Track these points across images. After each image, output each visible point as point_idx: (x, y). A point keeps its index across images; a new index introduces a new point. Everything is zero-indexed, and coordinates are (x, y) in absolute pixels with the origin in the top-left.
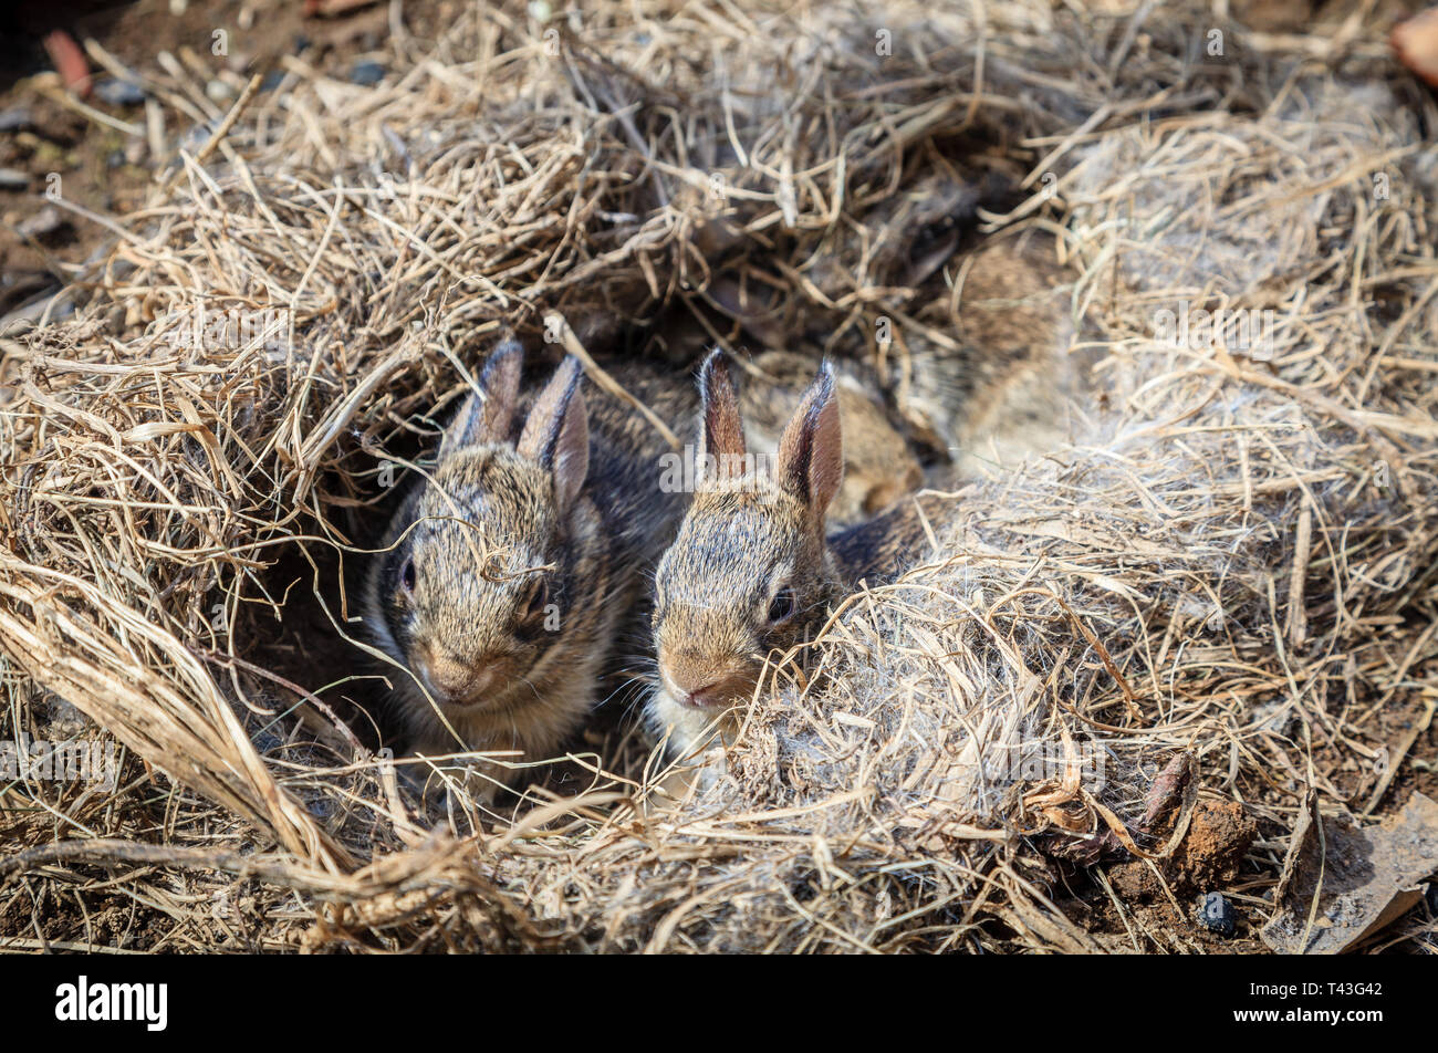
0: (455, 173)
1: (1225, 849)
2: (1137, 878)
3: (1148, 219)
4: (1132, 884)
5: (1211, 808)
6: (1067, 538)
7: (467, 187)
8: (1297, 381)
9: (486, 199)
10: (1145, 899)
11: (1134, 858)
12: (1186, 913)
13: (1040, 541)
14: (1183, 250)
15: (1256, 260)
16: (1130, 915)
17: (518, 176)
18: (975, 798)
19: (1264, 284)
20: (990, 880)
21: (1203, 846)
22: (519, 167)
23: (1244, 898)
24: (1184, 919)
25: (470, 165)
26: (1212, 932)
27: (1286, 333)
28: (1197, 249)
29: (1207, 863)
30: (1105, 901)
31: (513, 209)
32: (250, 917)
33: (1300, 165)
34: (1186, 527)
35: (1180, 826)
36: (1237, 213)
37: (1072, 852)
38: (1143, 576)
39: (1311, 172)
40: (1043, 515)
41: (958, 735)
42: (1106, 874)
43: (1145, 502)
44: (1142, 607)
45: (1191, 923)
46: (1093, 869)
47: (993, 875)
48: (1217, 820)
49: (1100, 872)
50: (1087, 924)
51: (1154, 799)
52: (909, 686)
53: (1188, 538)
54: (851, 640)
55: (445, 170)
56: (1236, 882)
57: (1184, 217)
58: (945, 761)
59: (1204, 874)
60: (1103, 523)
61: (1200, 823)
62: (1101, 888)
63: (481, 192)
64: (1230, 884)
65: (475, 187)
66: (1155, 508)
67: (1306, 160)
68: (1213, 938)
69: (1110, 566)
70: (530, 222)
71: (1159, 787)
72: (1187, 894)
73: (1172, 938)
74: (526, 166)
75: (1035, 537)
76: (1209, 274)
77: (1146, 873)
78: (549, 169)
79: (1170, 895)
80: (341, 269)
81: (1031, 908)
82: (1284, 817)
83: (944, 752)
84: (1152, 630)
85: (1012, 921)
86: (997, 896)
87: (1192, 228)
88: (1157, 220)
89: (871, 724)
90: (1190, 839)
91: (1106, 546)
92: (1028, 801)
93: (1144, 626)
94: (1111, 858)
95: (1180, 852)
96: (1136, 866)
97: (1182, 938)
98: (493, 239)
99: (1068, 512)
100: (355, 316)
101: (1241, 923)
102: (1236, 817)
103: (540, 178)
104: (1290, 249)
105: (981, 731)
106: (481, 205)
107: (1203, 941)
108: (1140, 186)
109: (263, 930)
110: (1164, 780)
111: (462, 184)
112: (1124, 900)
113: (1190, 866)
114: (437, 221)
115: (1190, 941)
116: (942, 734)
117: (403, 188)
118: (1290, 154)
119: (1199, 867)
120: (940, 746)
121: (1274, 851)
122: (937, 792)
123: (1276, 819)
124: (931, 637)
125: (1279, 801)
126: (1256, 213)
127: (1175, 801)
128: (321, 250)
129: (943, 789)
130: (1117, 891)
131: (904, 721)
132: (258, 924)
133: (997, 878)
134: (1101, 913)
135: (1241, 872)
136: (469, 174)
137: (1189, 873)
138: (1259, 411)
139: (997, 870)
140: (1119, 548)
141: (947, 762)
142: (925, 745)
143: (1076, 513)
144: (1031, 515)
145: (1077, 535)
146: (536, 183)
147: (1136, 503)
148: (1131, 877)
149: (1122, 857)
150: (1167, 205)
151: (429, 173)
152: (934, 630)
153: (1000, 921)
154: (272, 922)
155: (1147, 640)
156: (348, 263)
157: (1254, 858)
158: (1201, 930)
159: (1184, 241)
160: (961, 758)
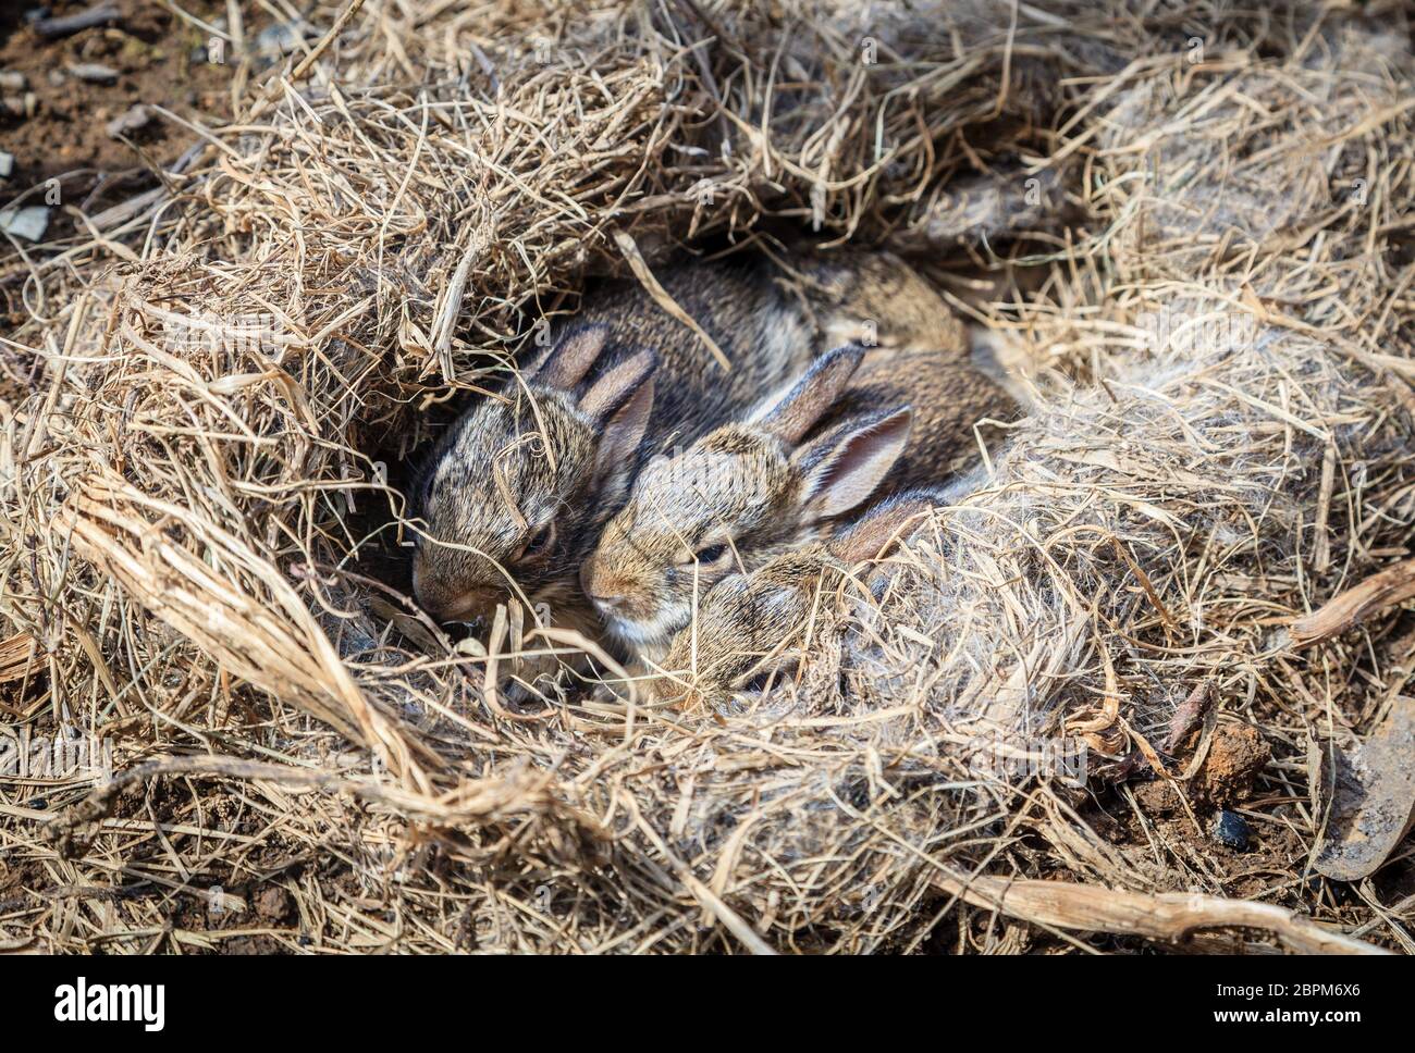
0: (541, 96)
1: (1241, 771)
2: (1160, 796)
3: (1172, 173)
4: (1155, 800)
5: (1229, 733)
6: (1115, 467)
7: (551, 111)
8: (1318, 323)
9: (570, 125)
10: (1167, 815)
11: (1157, 777)
12: (1203, 828)
13: (1089, 469)
14: (1203, 202)
15: (1272, 210)
16: (1153, 828)
17: (600, 103)
18: (1019, 721)
19: (1279, 231)
20: (1031, 798)
21: (1222, 768)
22: (601, 94)
23: (1255, 815)
24: (1201, 834)
25: (554, 90)
26: (1226, 846)
27: (1307, 276)
28: (1216, 201)
29: (1224, 783)
30: (1130, 813)
31: (595, 135)
32: (350, 810)
33: (1318, 116)
34: (1226, 461)
35: (1201, 748)
36: (1256, 164)
37: (1103, 772)
38: (1185, 505)
39: (1326, 125)
40: (1092, 445)
41: (1009, 660)
42: (1133, 791)
43: (1188, 436)
44: (1182, 534)
45: (1208, 838)
46: (1120, 786)
47: (1034, 794)
48: (1234, 745)
49: (1127, 789)
50: (1113, 836)
51: (1178, 724)
52: (968, 610)
53: (1228, 472)
54: (917, 562)
55: (532, 92)
56: (1250, 800)
57: (1205, 171)
58: (996, 682)
59: (1221, 793)
60: (1149, 454)
61: (1219, 746)
62: (1127, 802)
63: (566, 117)
64: (1243, 801)
65: (561, 111)
66: (1198, 444)
67: (1324, 112)
68: (1227, 852)
69: (1154, 496)
70: (610, 149)
71: (1183, 714)
72: (1204, 811)
73: (1191, 851)
74: (608, 95)
75: (1084, 465)
76: (1228, 225)
77: (1168, 791)
78: (630, 99)
79: (1189, 812)
80: (431, 188)
81: (1067, 825)
82: (1293, 736)
83: (995, 676)
84: (1191, 555)
85: (1049, 835)
86: (1038, 812)
87: (1211, 181)
88: (1180, 174)
89: (931, 644)
90: (1210, 761)
91: (1152, 476)
92: (1069, 726)
93: (1183, 552)
94: (1137, 776)
95: (1202, 773)
96: (1160, 784)
97: (1199, 851)
98: (573, 164)
99: (1116, 443)
100: (443, 232)
101: (1252, 838)
102: (1252, 742)
103: (621, 108)
104: (1303, 201)
105: (1031, 659)
106: (564, 130)
107: (1218, 854)
108: (1165, 142)
109: (363, 822)
110: (1188, 707)
111: (546, 107)
112: (1147, 815)
113: (1208, 785)
114: (522, 143)
115: (1206, 854)
116: (995, 659)
117: (491, 110)
118: (1309, 103)
119: (1216, 787)
120: (992, 669)
121: (1284, 770)
122: (985, 712)
123: (1286, 738)
124: (991, 562)
125: (1288, 722)
126: (1274, 164)
127: (1197, 726)
128: (411, 170)
129: (991, 709)
130: (1142, 807)
131: (960, 641)
132: (358, 817)
133: (1038, 797)
134: (1126, 825)
135: (1255, 790)
136: (554, 99)
137: (1207, 792)
138: (1287, 350)
139: (1038, 790)
140: (1163, 478)
141: (997, 686)
142: (978, 668)
143: (1124, 445)
144: (1082, 444)
145: (1126, 465)
146: (616, 114)
147: (1180, 437)
148: (1154, 794)
149: (1148, 776)
150: (1190, 159)
151: (516, 96)
152: (993, 555)
153: (1039, 834)
154: (370, 815)
155: (1184, 567)
156: (437, 183)
157: (1265, 777)
158: (1217, 844)
159: (1205, 194)
160: (1010, 683)
